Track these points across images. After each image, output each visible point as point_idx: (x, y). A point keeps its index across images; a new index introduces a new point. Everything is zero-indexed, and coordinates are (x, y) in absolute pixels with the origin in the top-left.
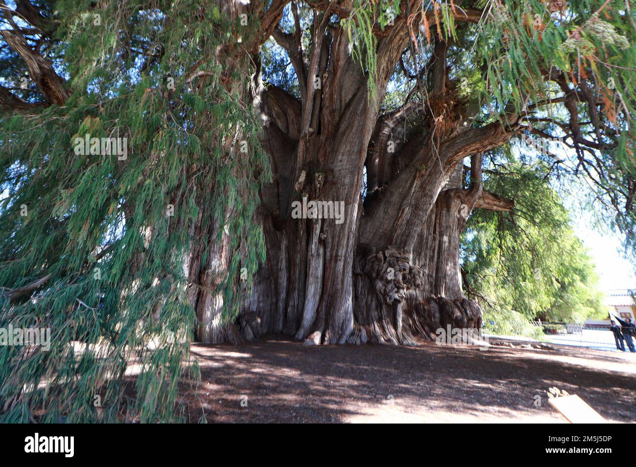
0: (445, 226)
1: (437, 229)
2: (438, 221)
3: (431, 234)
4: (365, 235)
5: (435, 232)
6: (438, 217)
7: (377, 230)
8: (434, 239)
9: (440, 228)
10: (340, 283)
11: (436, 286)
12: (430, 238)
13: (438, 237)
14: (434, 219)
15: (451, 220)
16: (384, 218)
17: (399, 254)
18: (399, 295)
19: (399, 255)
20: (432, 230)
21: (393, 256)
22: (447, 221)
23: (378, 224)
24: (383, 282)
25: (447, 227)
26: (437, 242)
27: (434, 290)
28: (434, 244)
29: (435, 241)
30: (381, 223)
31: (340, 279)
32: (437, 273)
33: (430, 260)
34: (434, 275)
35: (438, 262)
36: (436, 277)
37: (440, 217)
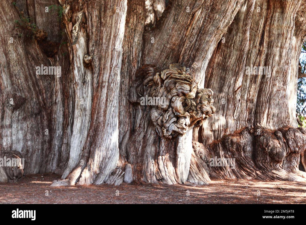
0: (276, 33)
1: (266, 39)
2: (267, 28)
3: (256, 46)
4: (152, 54)
5: (261, 43)
6: (268, 23)
7: (164, 46)
8: (260, 53)
9: (269, 37)
10: (102, 115)
11: (256, 113)
12: (255, 51)
13: (265, 49)
14: (262, 26)
15: (284, 25)
16: (173, 28)
17: (179, 73)
18: (179, 126)
19: (178, 76)
20: (258, 40)
21: (172, 78)
22: (280, 27)
23: (166, 37)
24: (159, 111)
25: (279, 35)
26: (263, 57)
27: (253, 118)
28: (258, 60)
29: (260, 55)
30: (170, 36)
31: (102, 110)
32: (259, 96)
33: (251, 81)
34: (255, 100)
35: (262, 83)
36: (257, 102)
37: (271, 23)
